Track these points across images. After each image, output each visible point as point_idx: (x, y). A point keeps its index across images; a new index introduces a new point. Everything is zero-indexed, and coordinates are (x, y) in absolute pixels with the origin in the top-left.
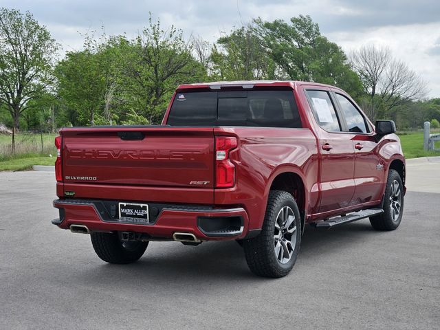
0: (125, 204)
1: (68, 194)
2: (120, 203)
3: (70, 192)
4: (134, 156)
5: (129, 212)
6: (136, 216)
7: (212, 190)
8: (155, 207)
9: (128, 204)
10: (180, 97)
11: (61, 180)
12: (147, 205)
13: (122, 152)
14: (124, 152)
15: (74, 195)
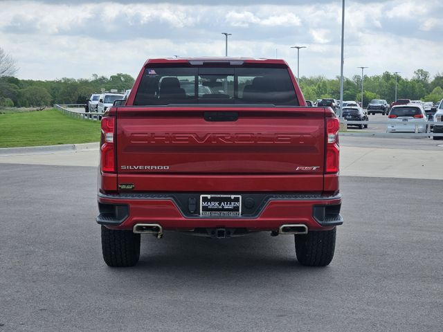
0: (209, 196)
1: (123, 187)
2: (202, 196)
3: (126, 185)
4: (226, 140)
5: (215, 205)
6: (223, 209)
7: (321, 176)
8: (250, 198)
9: (213, 196)
10: (150, 73)
11: (113, 170)
12: (240, 196)
13: (209, 135)
14: (212, 135)
15: (133, 188)
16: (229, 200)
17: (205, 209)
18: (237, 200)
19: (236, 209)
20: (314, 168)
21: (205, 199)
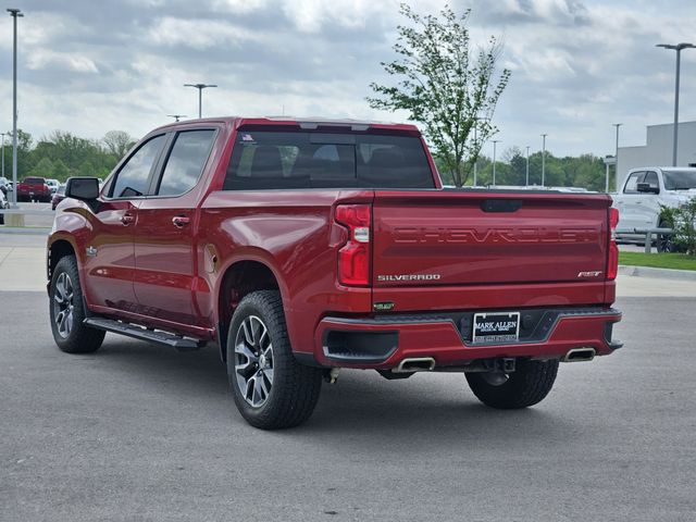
0: (484, 315)
1: (380, 306)
2: (477, 315)
3: (384, 304)
4: (510, 238)
5: (488, 326)
6: (498, 333)
7: (602, 284)
8: (529, 316)
9: (489, 314)
10: (244, 139)
11: (366, 283)
12: (518, 313)
13: (490, 232)
14: (494, 231)
15: (392, 308)
16: (505, 319)
17: (479, 333)
18: (515, 318)
19: (512, 331)
20: (597, 274)
21: (480, 320)
